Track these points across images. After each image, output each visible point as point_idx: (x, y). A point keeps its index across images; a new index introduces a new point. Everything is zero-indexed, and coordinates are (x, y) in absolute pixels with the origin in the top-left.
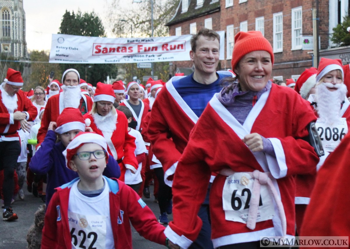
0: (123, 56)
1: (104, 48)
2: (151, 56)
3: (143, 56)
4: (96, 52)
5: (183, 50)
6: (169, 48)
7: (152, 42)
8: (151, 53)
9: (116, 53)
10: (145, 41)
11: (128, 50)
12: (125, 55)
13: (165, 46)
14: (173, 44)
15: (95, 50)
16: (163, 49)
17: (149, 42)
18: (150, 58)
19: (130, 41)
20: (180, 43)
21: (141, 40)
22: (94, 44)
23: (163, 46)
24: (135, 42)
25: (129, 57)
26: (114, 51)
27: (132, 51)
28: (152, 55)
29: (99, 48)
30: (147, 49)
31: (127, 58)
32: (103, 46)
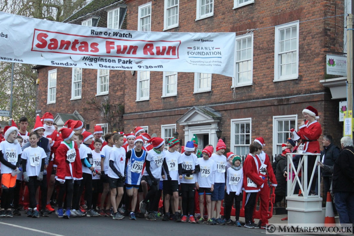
0: (83, 56)
1: (51, 40)
2: (127, 61)
3: (113, 60)
4: (38, 46)
5: (176, 56)
6: (154, 51)
7: (130, 39)
8: (126, 57)
9: (70, 51)
10: (119, 35)
11: (90, 49)
12: (86, 56)
13: (148, 47)
14: (161, 45)
15: (36, 42)
16: (145, 53)
17: (125, 38)
18: (125, 65)
19: (95, 33)
20: (172, 44)
21: (112, 33)
22: (35, 29)
23: (145, 47)
24: (103, 36)
25: (91, 60)
26: (67, 48)
27: (97, 50)
28: (128, 59)
29: (43, 38)
30: (122, 48)
31: (88, 62)
32: (51, 36)
